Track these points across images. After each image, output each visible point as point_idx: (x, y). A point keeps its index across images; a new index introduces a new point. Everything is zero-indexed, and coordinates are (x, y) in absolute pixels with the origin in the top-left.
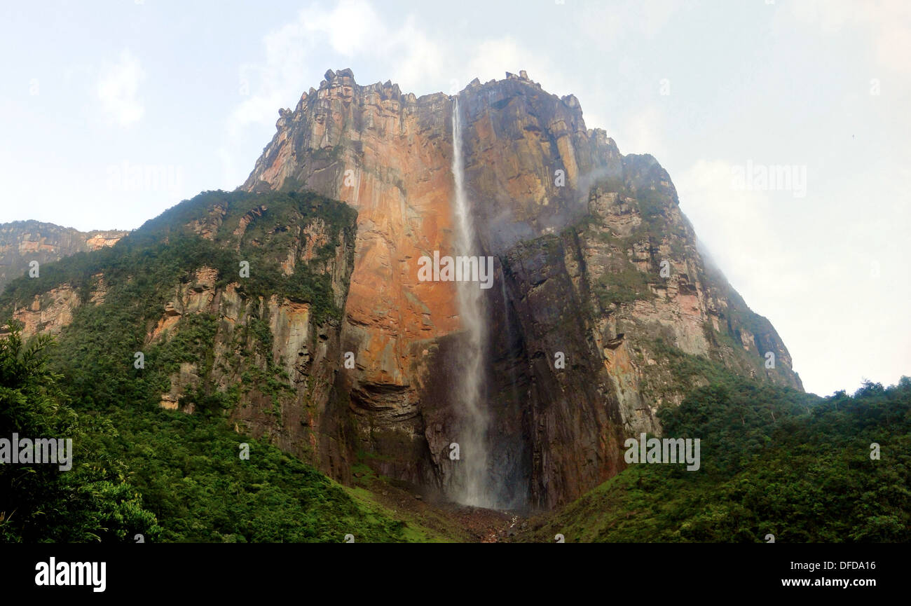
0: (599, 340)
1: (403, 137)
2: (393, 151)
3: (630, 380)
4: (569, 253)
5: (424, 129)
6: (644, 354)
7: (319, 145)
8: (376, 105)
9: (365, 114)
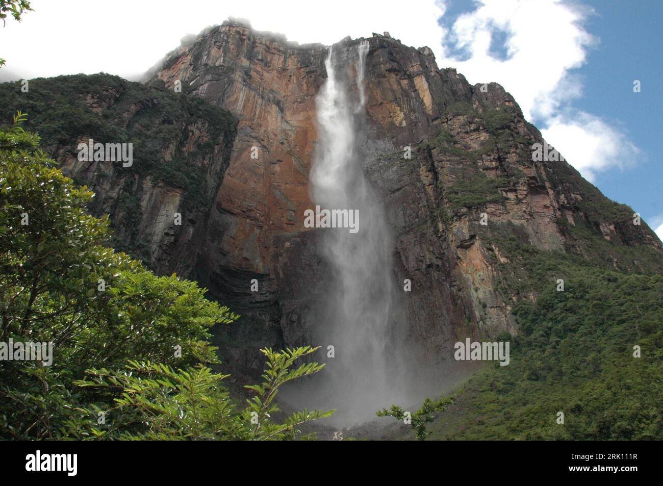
0: (452, 241)
1: (284, 69)
2: (275, 78)
3: (483, 277)
4: (424, 165)
5: (303, 66)
6: (497, 253)
7: (215, 64)
8: (266, 45)
9: (256, 49)
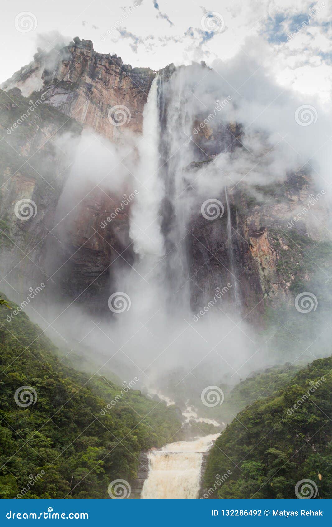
0: (246, 231)
1: (120, 89)
2: (112, 95)
3: (269, 260)
5: (135, 86)
6: (281, 242)
7: (63, 79)
8: (105, 66)
9: (97, 69)
